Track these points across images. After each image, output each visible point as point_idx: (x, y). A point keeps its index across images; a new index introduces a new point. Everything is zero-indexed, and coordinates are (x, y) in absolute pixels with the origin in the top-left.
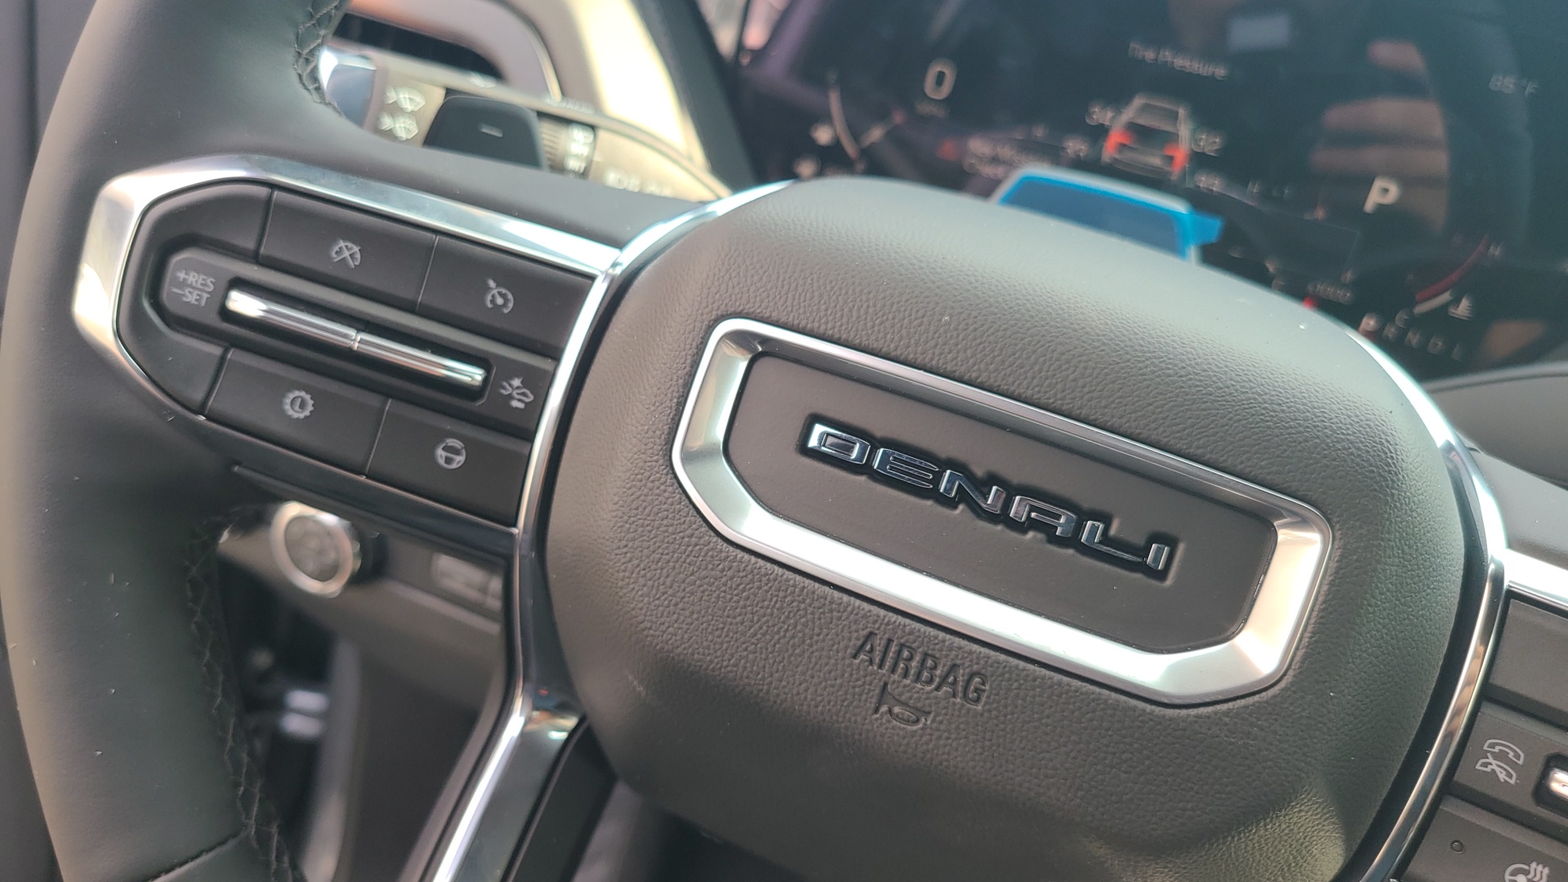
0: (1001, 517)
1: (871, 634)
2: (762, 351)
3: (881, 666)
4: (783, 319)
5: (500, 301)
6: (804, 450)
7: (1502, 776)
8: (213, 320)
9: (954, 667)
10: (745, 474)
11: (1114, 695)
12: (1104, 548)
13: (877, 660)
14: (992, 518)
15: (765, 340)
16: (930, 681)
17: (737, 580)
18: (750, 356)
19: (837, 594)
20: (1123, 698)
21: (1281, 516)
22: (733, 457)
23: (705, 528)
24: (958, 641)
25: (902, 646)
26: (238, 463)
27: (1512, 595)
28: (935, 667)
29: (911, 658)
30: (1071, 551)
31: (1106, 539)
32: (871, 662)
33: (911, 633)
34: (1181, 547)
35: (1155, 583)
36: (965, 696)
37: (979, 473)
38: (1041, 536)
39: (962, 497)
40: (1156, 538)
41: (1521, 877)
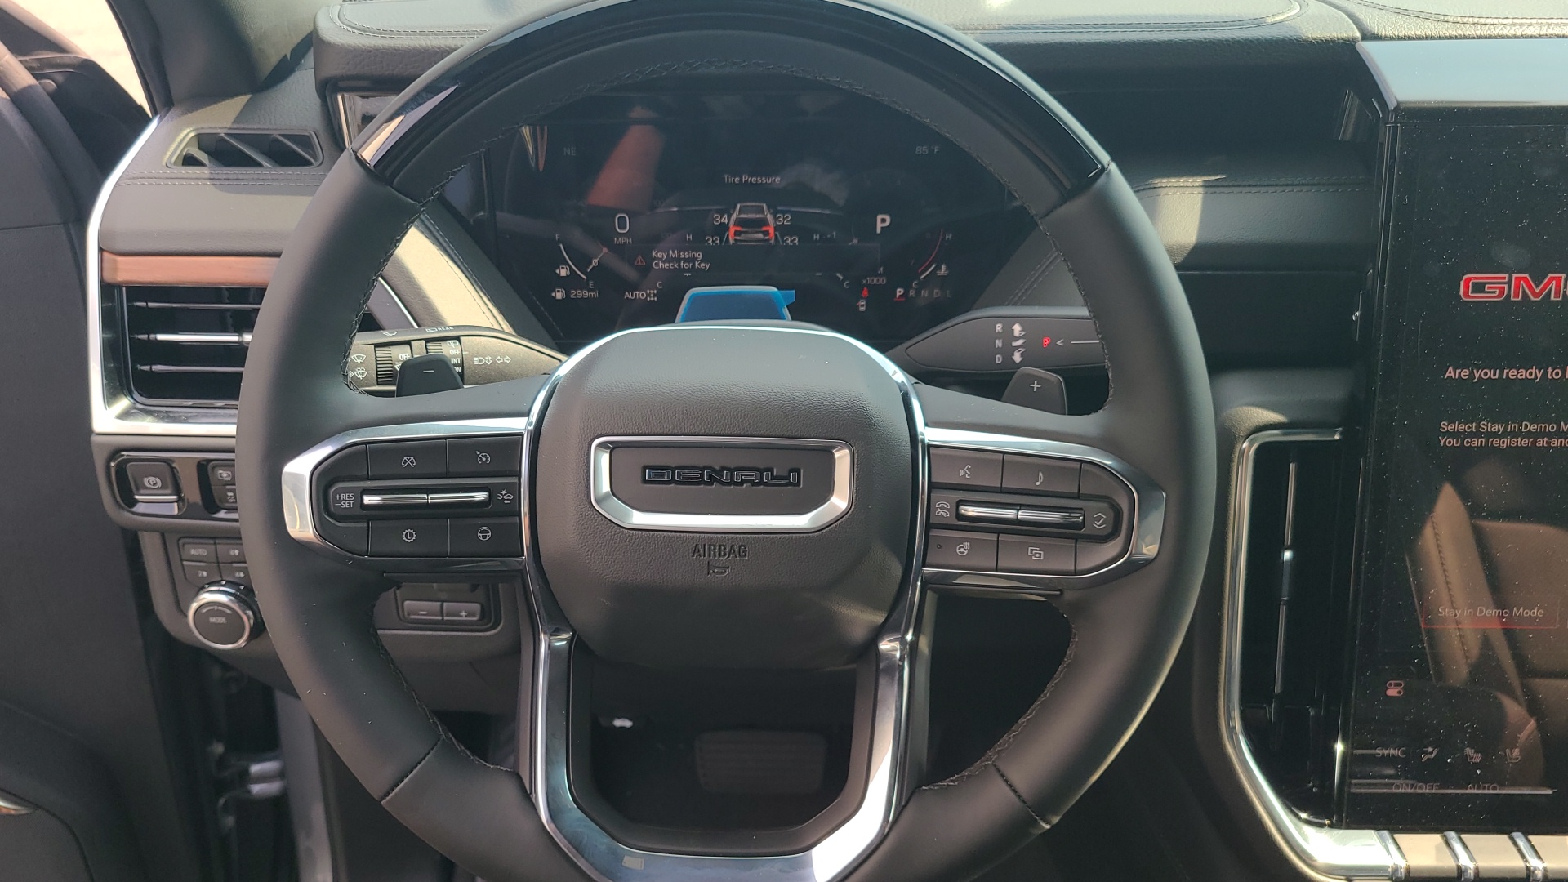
0: (732, 483)
1: (697, 545)
2: (613, 448)
3: (704, 556)
4: (619, 432)
5: (484, 459)
6: (645, 482)
7: (945, 515)
8: (359, 512)
9: (732, 546)
10: (623, 499)
11: (794, 535)
12: (774, 481)
13: (702, 554)
14: (728, 484)
15: (611, 442)
16: (725, 555)
17: (636, 543)
18: (609, 451)
19: (678, 534)
20: (798, 535)
21: (835, 448)
22: (617, 494)
23: (616, 527)
24: (731, 536)
25: (710, 545)
26: (385, 572)
27: (930, 446)
28: (725, 549)
29: (715, 549)
30: (762, 487)
31: (773, 478)
32: (700, 556)
33: (712, 538)
34: (802, 471)
35: (797, 488)
36: (740, 555)
37: (717, 468)
38: (749, 484)
39: (714, 480)
40: (791, 471)
41: (962, 550)
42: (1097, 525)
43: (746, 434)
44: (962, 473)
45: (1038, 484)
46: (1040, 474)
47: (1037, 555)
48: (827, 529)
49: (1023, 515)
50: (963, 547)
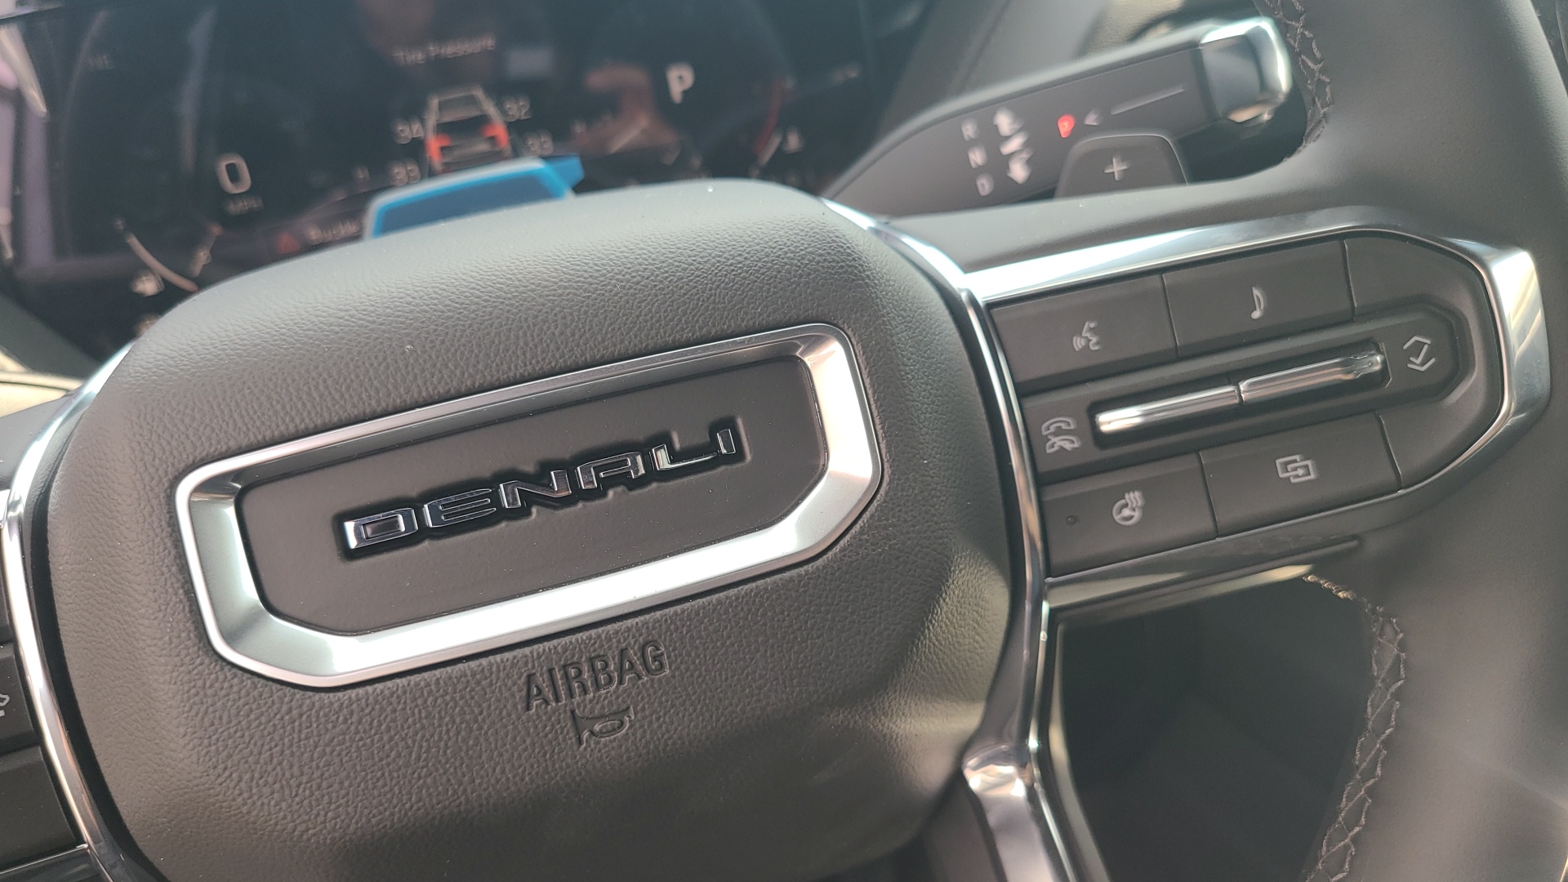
0: (577, 495)
1: (530, 677)
2: (239, 488)
3: (557, 700)
4: (245, 443)
6: (348, 555)
7: (1068, 446)
9: (623, 652)
11: (768, 580)
12: (678, 465)
13: (551, 697)
14: (569, 501)
15: (237, 474)
16: (610, 681)
17: (364, 721)
18: (230, 498)
19: (474, 664)
22: (282, 609)
23: (299, 694)
24: (610, 628)
25: (565, 667)
27: (990, 306)
28: (606, 665)
29: (580, 673)
30: (654, 485)
32: (546, 702)
33: (565, 650)
34: (740, 422)
35: (739, 465)
36: (648, 671)
37: (529, 468)
38: (620, 489)
39: (529, 500)
40: (714, 428)
41: (1126, 512)
42: (1417, 364)
43: (581, 361)
44: (1078, 343)
45: (1256, 314)
46: (1256, 292)
47: (1300, 472)
48: (842, 543)
49: (1246, 389)
50: (1126, 505)
